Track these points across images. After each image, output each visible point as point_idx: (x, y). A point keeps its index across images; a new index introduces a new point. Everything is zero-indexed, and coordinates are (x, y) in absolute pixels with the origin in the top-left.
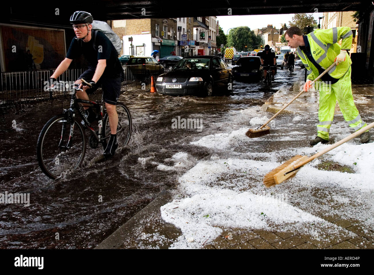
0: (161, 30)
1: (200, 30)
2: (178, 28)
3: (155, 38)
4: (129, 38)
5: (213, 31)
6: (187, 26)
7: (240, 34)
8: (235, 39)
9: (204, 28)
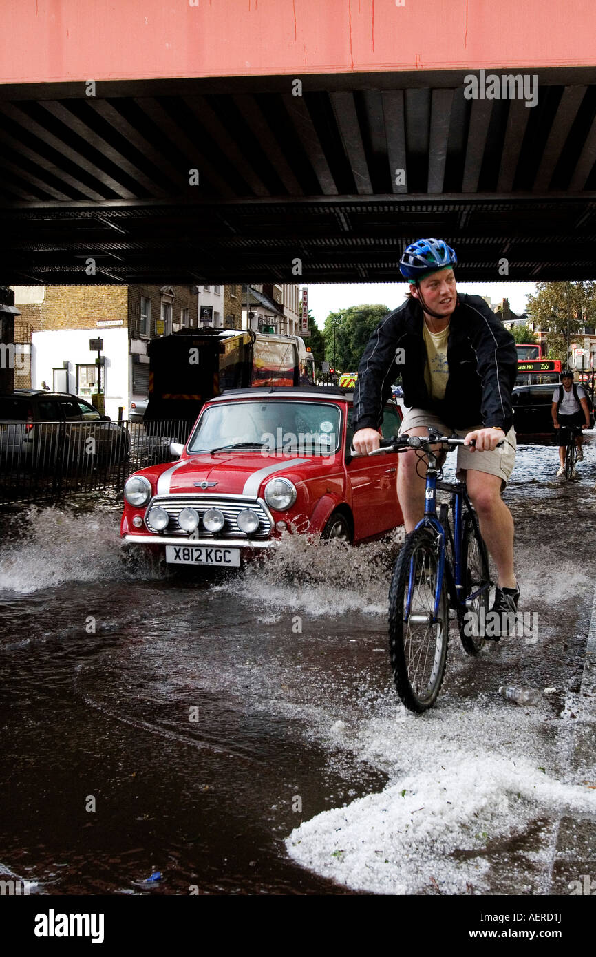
0: (156, 315)
1: (261, 319)
2: (202, 310)
3: (139, 341)
4: (92, 342)
5: (291, 321)
6: (226, 306)
7: (363, 330)
8: (346, 344)
9: (271, 310)
